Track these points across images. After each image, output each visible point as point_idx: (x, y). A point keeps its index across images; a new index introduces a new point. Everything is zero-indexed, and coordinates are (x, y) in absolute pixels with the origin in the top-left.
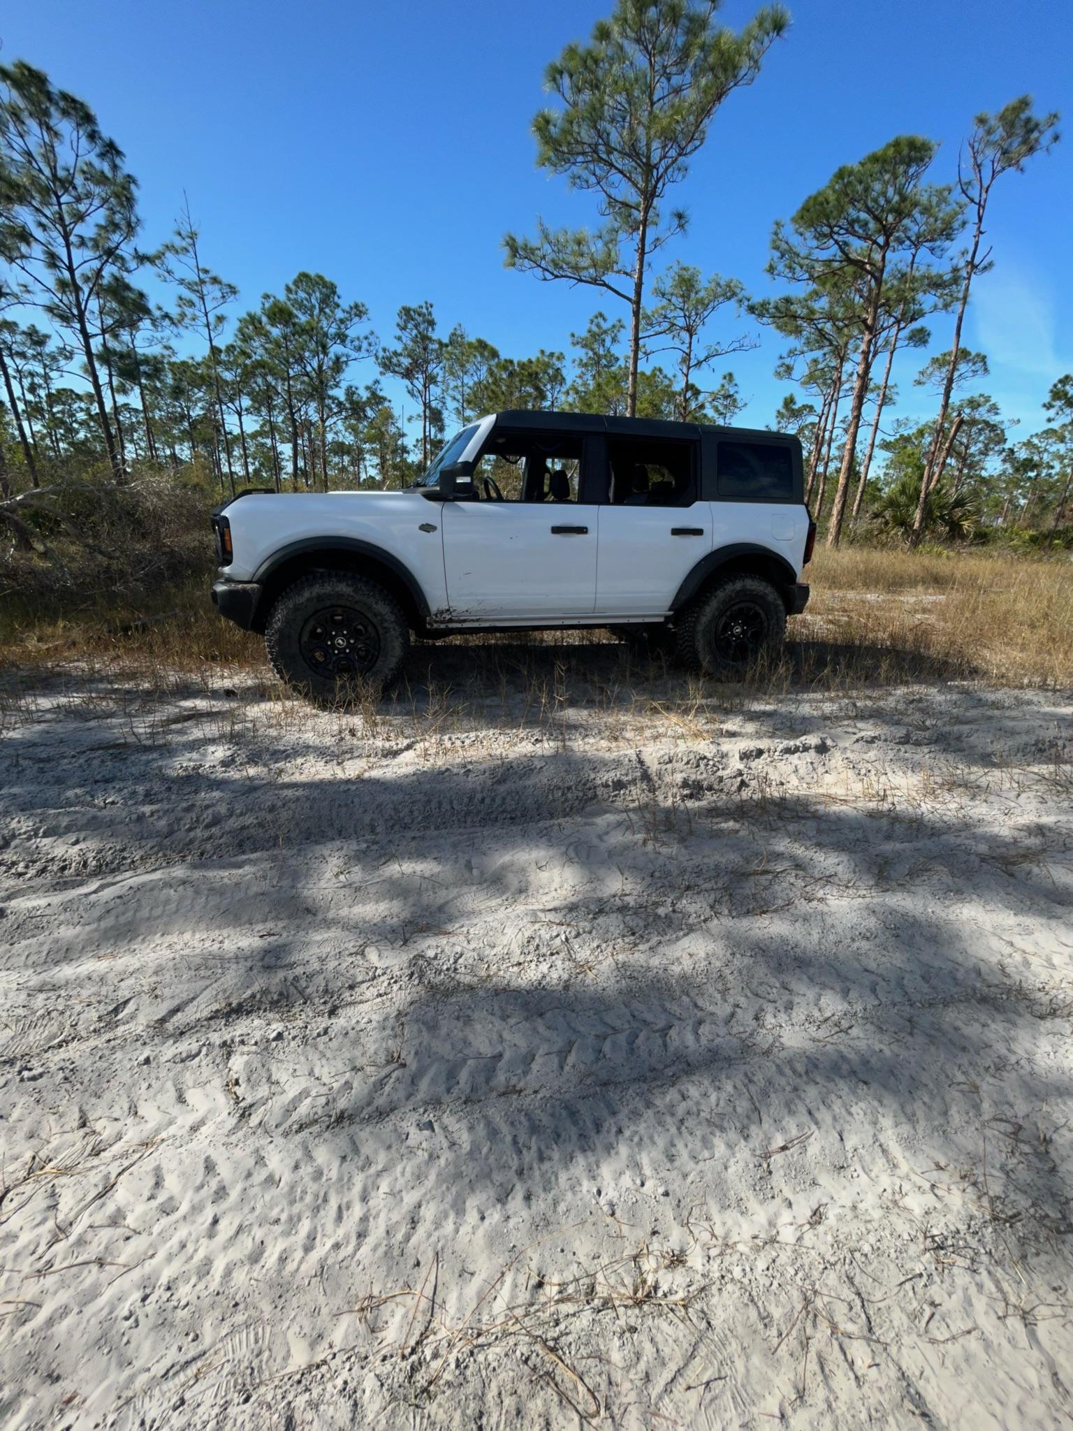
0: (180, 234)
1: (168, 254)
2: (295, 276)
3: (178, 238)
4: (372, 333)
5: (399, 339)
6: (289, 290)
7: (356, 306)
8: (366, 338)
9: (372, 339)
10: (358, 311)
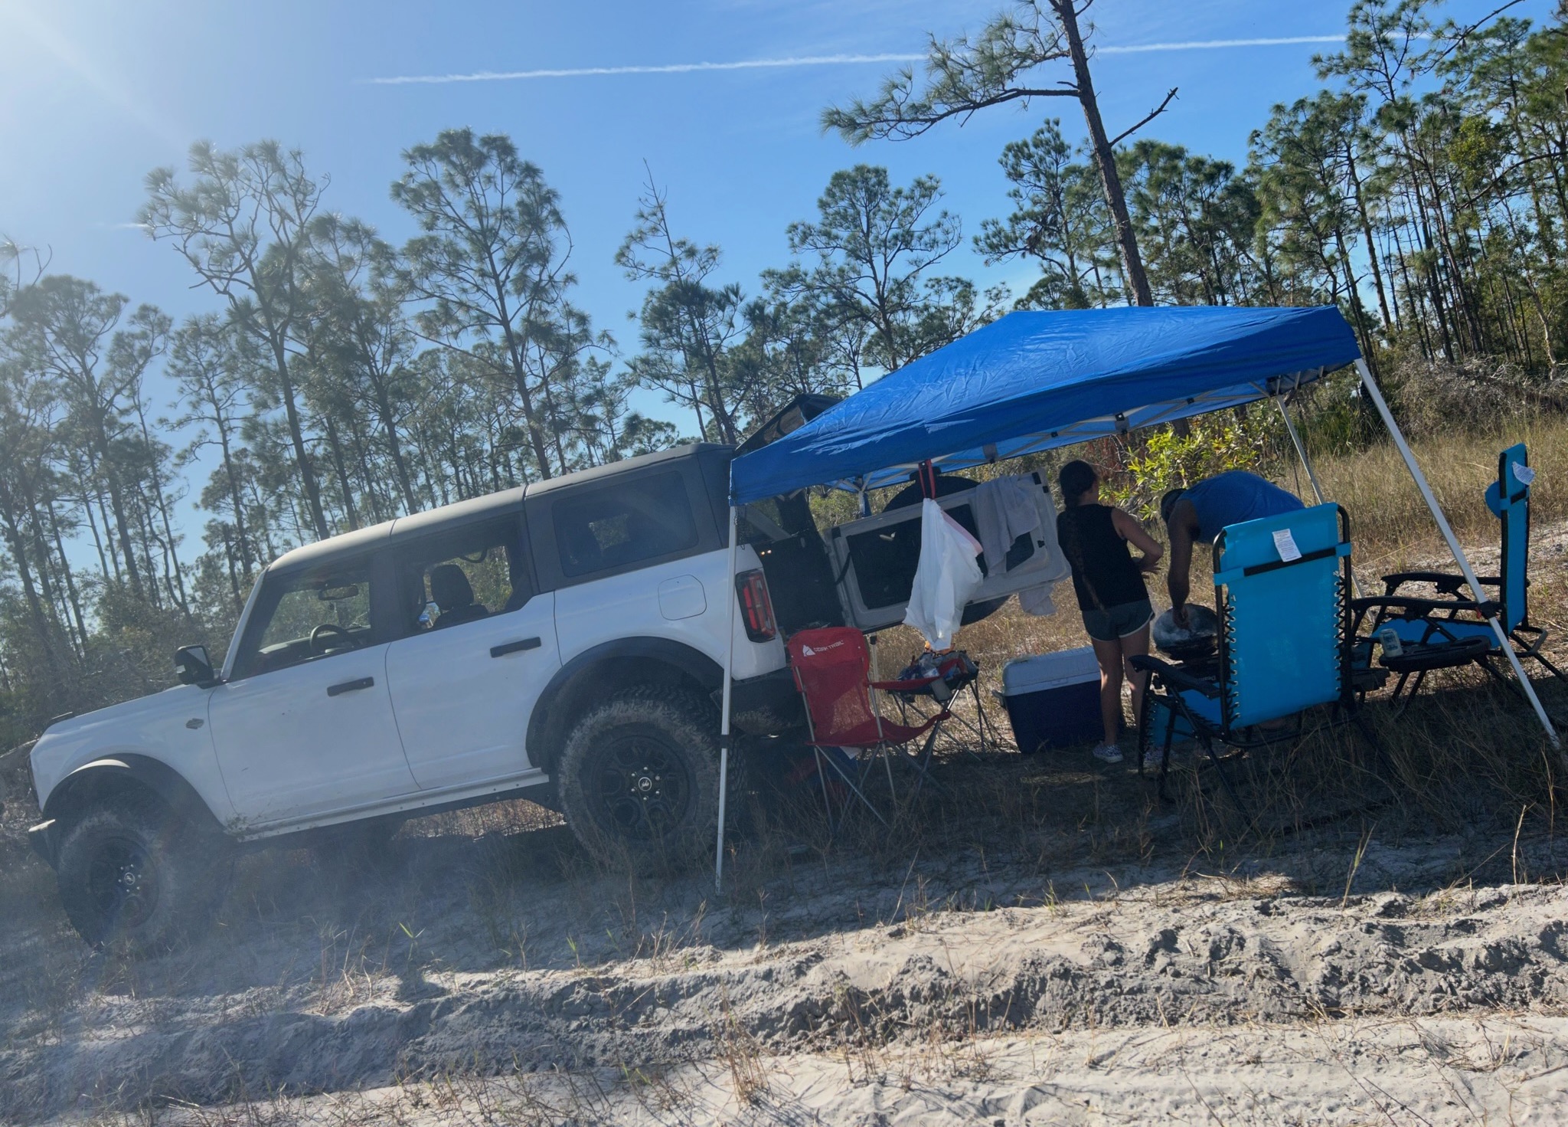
0: (642, 216)
1: (633, 246)
2: (827, 182)
3: (642, 221)
4: (945, 214)
5: (1016, 194)
6: (823, 205)
7: (920, 184)
8: (939, 225)
9: (947, 225)
10: (926, 189)
